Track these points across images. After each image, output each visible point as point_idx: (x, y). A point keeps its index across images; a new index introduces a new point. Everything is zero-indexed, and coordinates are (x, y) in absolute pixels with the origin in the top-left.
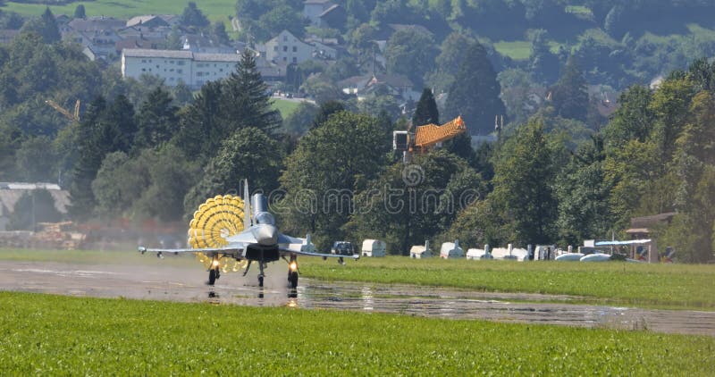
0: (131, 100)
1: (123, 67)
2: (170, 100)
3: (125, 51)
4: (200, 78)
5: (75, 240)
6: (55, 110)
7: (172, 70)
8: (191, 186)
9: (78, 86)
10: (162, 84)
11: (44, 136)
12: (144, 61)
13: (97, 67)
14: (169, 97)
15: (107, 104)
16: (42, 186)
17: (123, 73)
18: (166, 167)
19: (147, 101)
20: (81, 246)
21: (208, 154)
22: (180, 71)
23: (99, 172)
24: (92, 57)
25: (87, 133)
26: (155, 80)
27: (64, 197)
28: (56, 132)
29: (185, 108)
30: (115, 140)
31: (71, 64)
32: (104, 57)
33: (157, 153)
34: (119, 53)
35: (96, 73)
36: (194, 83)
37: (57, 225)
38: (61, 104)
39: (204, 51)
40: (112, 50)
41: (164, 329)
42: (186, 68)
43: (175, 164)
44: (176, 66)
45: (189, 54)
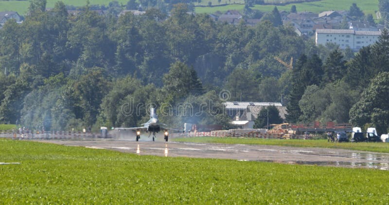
0: (320, 57)
1: (316, 39)
2: (342, 57)
3: (318, 30)
4: (359, 45)
5: (290, 133)
6: (280, 63)
7: (343, 40)
8: (353, 104)
9: (292, 49)
10: (338, 48)
11: (273, 77)
12: (328, 36)
13: (302, 39)
14: (341, 55)
15: (308, 59)
16: (272, 104)
17: (316, 42)
18: (339, 93)
19: (329, 57)
20: (293, 137)
21: (363, 86)
22: (347, 41)
23: (303, 96)
24: (299, 34)
25: (296, 75)
26: (334, 46)
27: (284, 110)
28: (280, 75)
29: (350, 61)
30: (312, 79)
31: (288, 37)
32: (306, 34)
33: (335, 85)
34: (314, 31)
35: (302, 42)
36: (355, 48)
37: (280, 125)
38: (283, 60)
39: (361, 30)
40: (311, 30)
41: (339, 182)
42: (351, 39)
43: (345, 92)
44: (345, 38)
45: (353, 32)
